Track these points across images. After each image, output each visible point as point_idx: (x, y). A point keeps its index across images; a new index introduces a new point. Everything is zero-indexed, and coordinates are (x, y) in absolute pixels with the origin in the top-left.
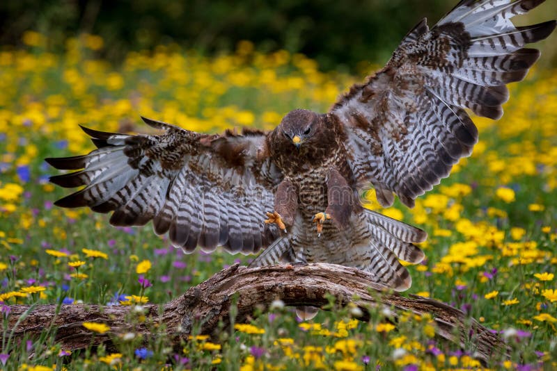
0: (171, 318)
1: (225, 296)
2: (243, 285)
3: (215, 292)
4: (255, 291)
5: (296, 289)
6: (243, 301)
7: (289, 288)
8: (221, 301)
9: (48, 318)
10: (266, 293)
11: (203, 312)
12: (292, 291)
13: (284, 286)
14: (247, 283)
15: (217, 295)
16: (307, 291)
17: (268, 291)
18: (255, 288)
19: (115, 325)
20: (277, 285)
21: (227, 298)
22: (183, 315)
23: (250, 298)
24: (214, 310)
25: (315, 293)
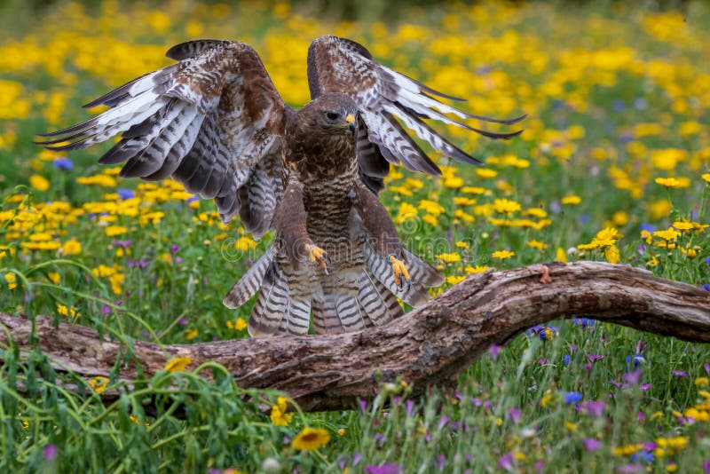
0: (401, 347)
1: (488, 313)
2: (508, 297)
3: (469, 309)
4: (528, 304)
5: (584, 298)
6: (511, 317)
7: (576, 297)
8: (481, 320)
9: (253, 359)
10: (543, 305)
11: (452, 336)
12: (579, 301)
13: (569, 295)
14: (514, 293)
15: (473, 311)
16: (601, 299)
17: (545, 302)
18: (528, 299)
19: (335, 361)
20: (559, 294)
21: (491, 315)
22: (421, 341)
23: (521, 313)
24: (471, 332)
25: (611, 300)
